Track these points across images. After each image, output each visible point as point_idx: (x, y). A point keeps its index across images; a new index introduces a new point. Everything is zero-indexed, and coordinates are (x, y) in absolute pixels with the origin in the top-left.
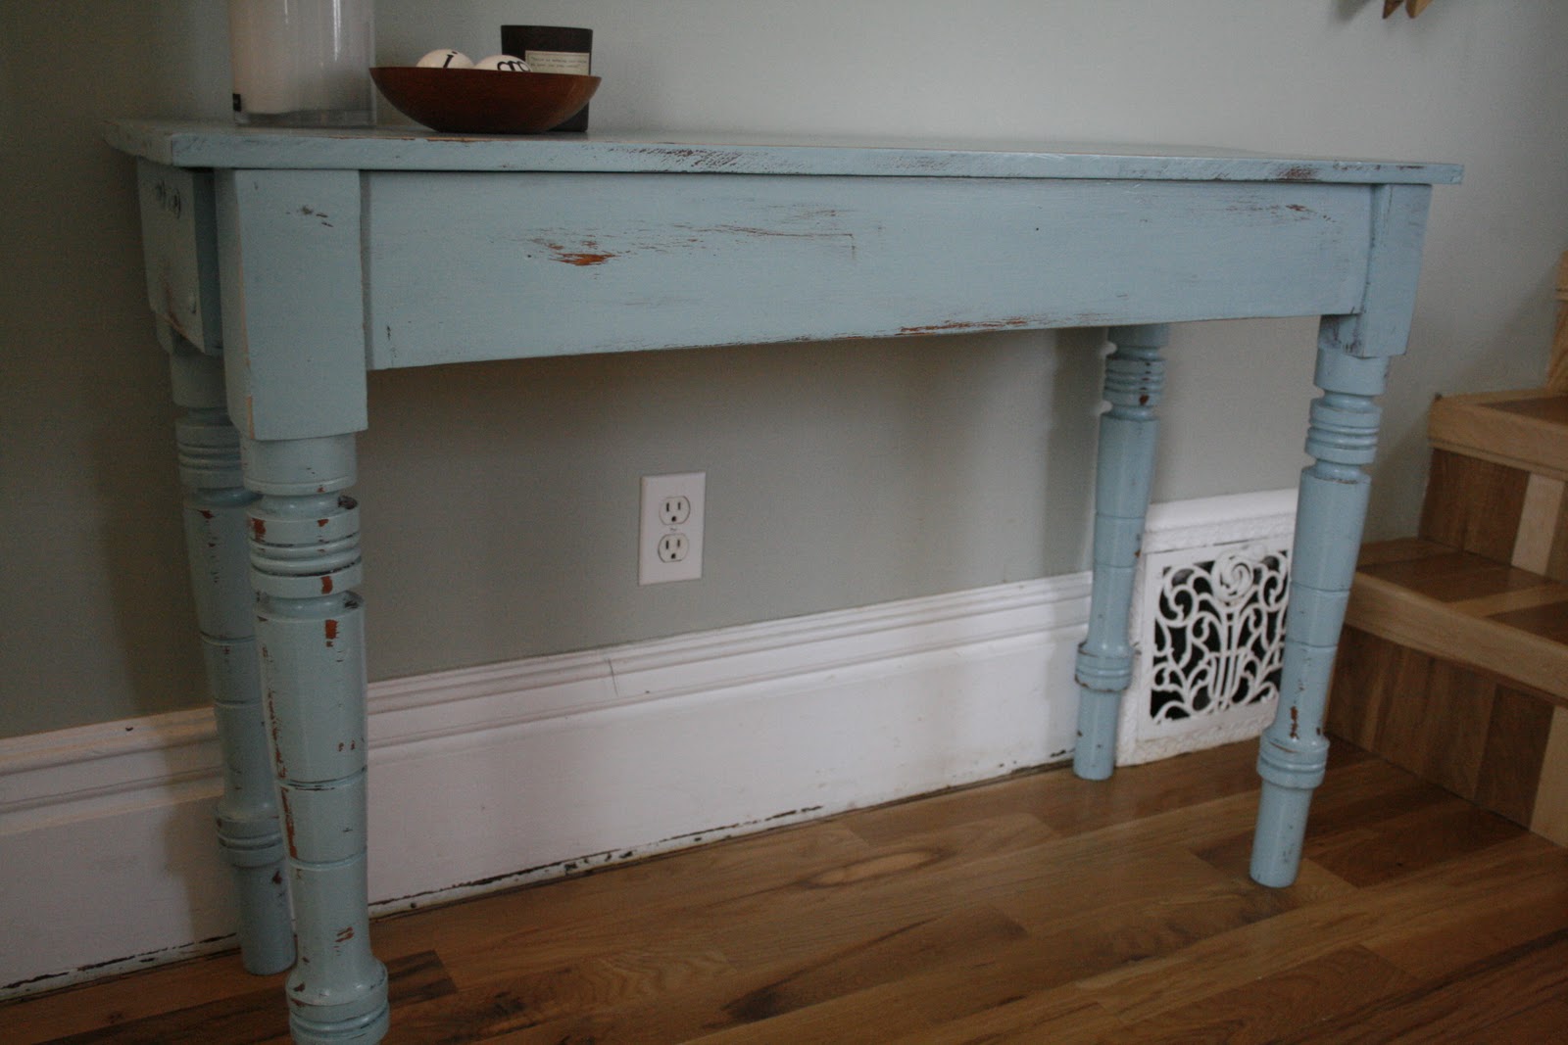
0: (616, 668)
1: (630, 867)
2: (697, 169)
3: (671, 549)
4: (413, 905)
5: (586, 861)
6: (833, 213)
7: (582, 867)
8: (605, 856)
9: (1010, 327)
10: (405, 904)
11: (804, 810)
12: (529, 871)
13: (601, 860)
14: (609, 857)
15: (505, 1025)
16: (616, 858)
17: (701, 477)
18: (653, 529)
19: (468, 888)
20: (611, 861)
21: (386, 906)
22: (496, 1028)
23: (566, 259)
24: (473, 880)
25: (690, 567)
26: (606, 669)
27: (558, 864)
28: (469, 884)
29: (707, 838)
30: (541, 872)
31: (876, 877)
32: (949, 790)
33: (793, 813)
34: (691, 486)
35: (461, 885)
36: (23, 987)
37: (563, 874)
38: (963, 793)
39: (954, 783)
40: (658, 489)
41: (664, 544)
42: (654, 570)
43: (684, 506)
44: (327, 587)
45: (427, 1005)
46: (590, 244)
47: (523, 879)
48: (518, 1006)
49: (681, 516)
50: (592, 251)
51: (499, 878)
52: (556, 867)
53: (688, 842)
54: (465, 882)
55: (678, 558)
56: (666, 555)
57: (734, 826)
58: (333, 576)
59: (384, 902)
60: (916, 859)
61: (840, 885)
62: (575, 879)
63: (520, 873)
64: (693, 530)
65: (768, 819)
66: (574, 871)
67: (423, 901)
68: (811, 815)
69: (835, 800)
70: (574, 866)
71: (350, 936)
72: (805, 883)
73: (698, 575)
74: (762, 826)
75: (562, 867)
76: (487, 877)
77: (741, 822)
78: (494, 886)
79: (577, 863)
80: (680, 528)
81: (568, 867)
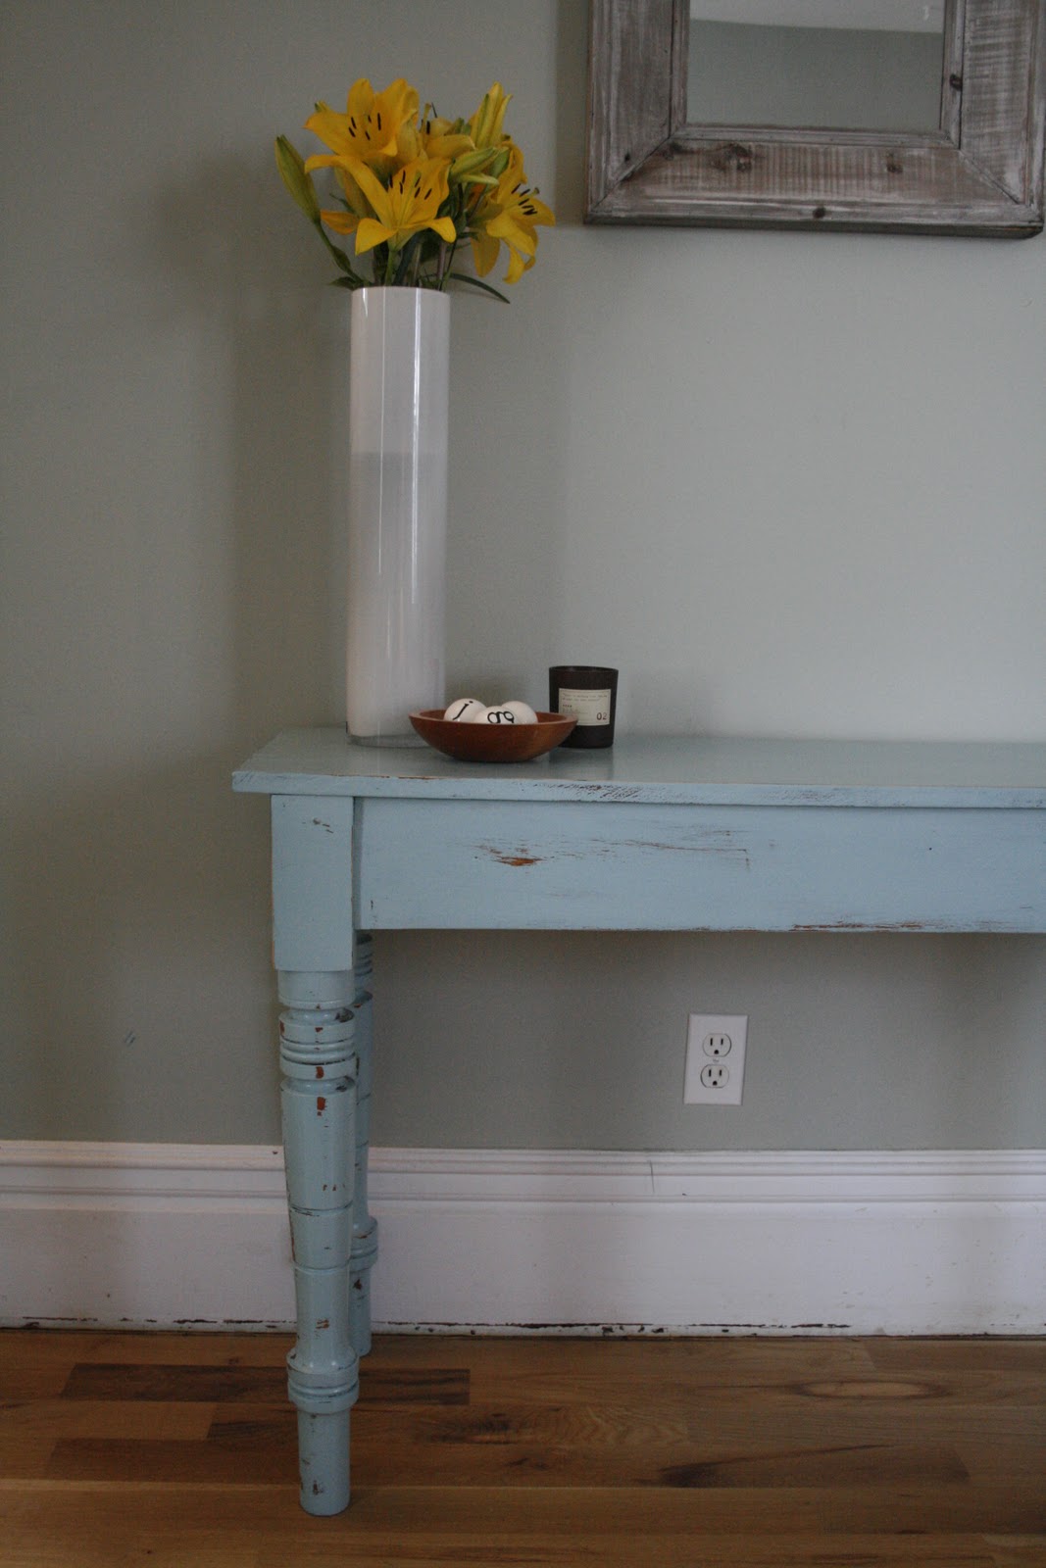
0: (656, 1169)
1: (659, 1341)
2: (605, 799)
3: (714, 1077)
4: (473, 1332)
5: (621, 1328)
6: (728, 833)
7: (617, 1332)
8: (639, 1327)
9: (905, 930)
10: (466, 1330)
11: (831, 1326)
12: (570, 1325)
13: (634, 1330)
14: (642, 1329)
15: (488, 1437)
16: (648, 1331)
17: (743, 1020)
18: (698, 1058)
19: (519, 1328)
20: (643, 1333)
21: (452, 1327)
22: (479, 1437)
23: (504, 860)
24: (523, 1323)
25: (730, 1093)
26: (647, 1169)
27: (597, 1325)
28: (520, 1325)
29: (734, 1331)
30: (582, 1328)
31: (863, 1397)
32: (986, 1337)
33: (820, 1326)
34: (734, 1027)
35: (512, 1325)
36: (186, 1324)
37: (601, 1334)
38: (999, 1343)
39: (991, 1331)
40: (703, 1027)
41: (706, 1072)
42: (696, 1093)
43: (726, 1042)
44: (320, 1074)
45: (441, 1408)
46: (523, 851)
47: (567, 1332)
48: (505, 1426)
49: (723, 1050)
50: (524, 856)
51: (545, 1326)
52: (594, 1327)
53: (717, 1331)
54: (517, 1322)
55: (719, 1084)
56: (708, 1081)
57: (760, 1326)
58: (325, 1068)
59: (450, 1325)
60: (910, 1390)
61: (826, 1397)
62: (608, 1340)
63: (564, 1326)
64: (734, 1063)
65: (793, 1327)
66: (611, 1334)
67: (480, 1331)
68: (837, 1332)
69: (864, 1324)
70: (610, 1330)
71: (327, 1326)
72: (797, 1388)
73: (737, 1102)
74: (789, 1332)
75: (601, 1327)
76: (535, 1322)
77: (767, 1324)
78: (541, 1331)
79: (614, 1327)
80: (722, 1061)
81: (606, 1330)
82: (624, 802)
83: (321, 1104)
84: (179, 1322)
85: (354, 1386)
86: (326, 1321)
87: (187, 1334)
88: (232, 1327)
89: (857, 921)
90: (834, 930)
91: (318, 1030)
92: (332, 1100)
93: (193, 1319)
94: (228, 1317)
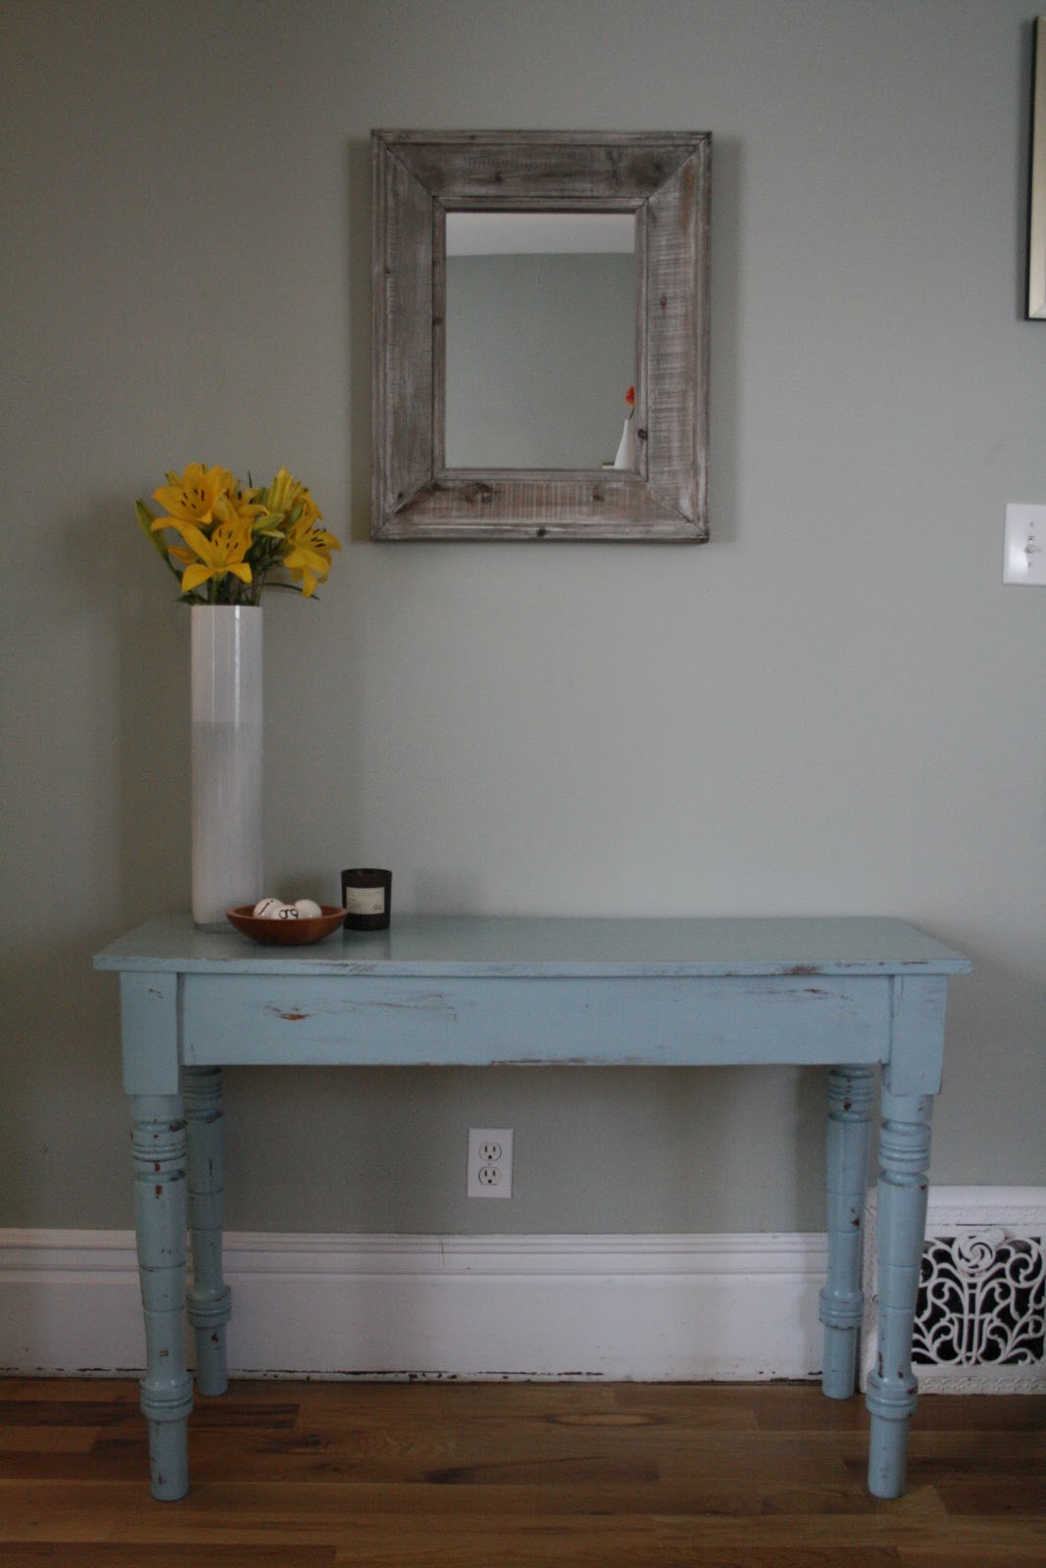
0: (446, 1249)
1: (454, 1385)
2: (351, 973)
3: (489, 1177)
4: (308, 1378)
5: (424, 1375)
6: (440, 996)
7: (420, 1378)
8: (437, 1374)
9: (573, 1064)
10: (303, 1376)
11: (588, 1374)
12: (384, 1373)
13: (434, 1377)
14: (440, 1376)
15: (301, 1450)
16: (445, 1377)
17: (511, 1131)
18: (476, 1163)
19: (338, 1374)
20: (441, 1379)
21: (292, 1375)
22: (297, 1451)
23: (284, 1017)
24: (347, 1370)
25: (502, 1189)
26: (439, 1249)
27: (404, 1372)
28: (344, 1372)
29: (512, 1378)
30: (393, 1375)
31: (598, 1425)
32: (713, 1383)
33: (580, 1373)
34: (504, 1138)
35: (339, 1372)
36: (88, 1372)
37: (408, 1379)
38: (718, 1387)
39: (716, 1379)
40: (478, 1138)
41: (483, 1173)
42: (476, 1189)
43: (497, 1149)
44: (157, 1168)
45: (271, 1430)
46: (297, 1009)
47: (380, 1377)
48: (317, 1443)
49: (494, 1157)
50: (295, 1013)
51: (365, 1373)
52: (403, 1375)
53: (498, 1378)
54: (337, 1370)
55: (493, 1182)
56: (485, 1180)
57: (532, 1374)
58: (161, 1164)
59: (290, 1372)
60: (638, 1420)
61: (568, 1424)
62: (414, 1384)
63: (379, 1373)
64: (504, 1166)
65: (559, 1374)
66: (416, 1380)
67: (315, 1377)
68: (594, 1378)
69: (615, 1372)
70: (416, 1376)
71: (167, 1355)
72: (551, 1419)
73: (508, 1195)
74: (554, 1378)
75: (407, 1374)
76: (356, 1370)
77: (539, 1372)
78: (361, 1378)
79: (418, 1374)
80: (495, 1164)
81: (412, 1376)
82: (366, 976)
83: (159, 1190)
84: (82, 1370)
85: (190, 1400)
86: (166, 1351)
87: (88, 1380)
88: (122, 1374)
89: (536, 1057)
90: (518, 1064)
91: (156, 1137)
92: (167, 1187)
93: (93, 1368)
94: (119, 1367)
